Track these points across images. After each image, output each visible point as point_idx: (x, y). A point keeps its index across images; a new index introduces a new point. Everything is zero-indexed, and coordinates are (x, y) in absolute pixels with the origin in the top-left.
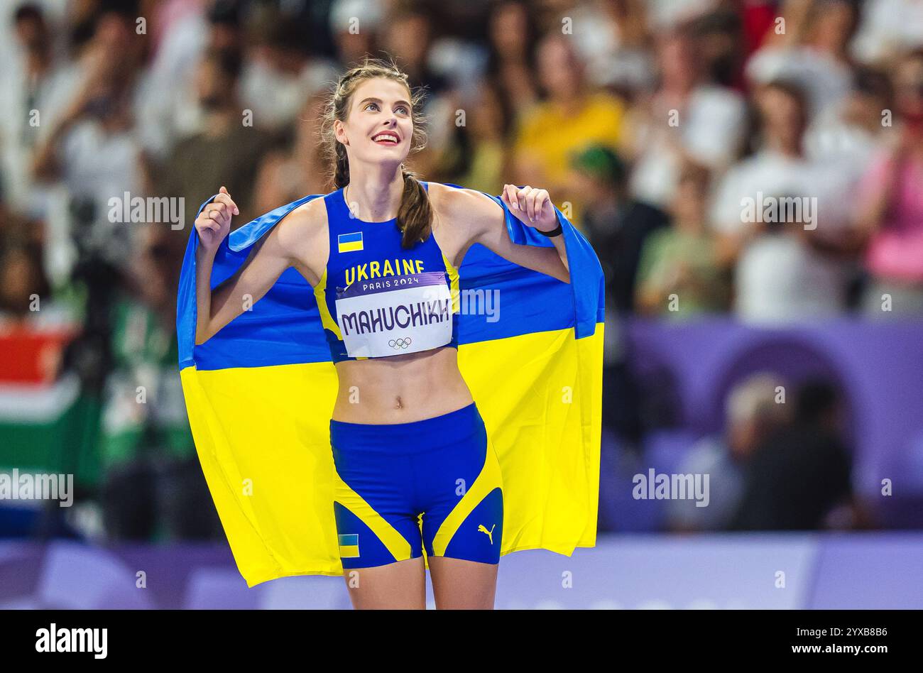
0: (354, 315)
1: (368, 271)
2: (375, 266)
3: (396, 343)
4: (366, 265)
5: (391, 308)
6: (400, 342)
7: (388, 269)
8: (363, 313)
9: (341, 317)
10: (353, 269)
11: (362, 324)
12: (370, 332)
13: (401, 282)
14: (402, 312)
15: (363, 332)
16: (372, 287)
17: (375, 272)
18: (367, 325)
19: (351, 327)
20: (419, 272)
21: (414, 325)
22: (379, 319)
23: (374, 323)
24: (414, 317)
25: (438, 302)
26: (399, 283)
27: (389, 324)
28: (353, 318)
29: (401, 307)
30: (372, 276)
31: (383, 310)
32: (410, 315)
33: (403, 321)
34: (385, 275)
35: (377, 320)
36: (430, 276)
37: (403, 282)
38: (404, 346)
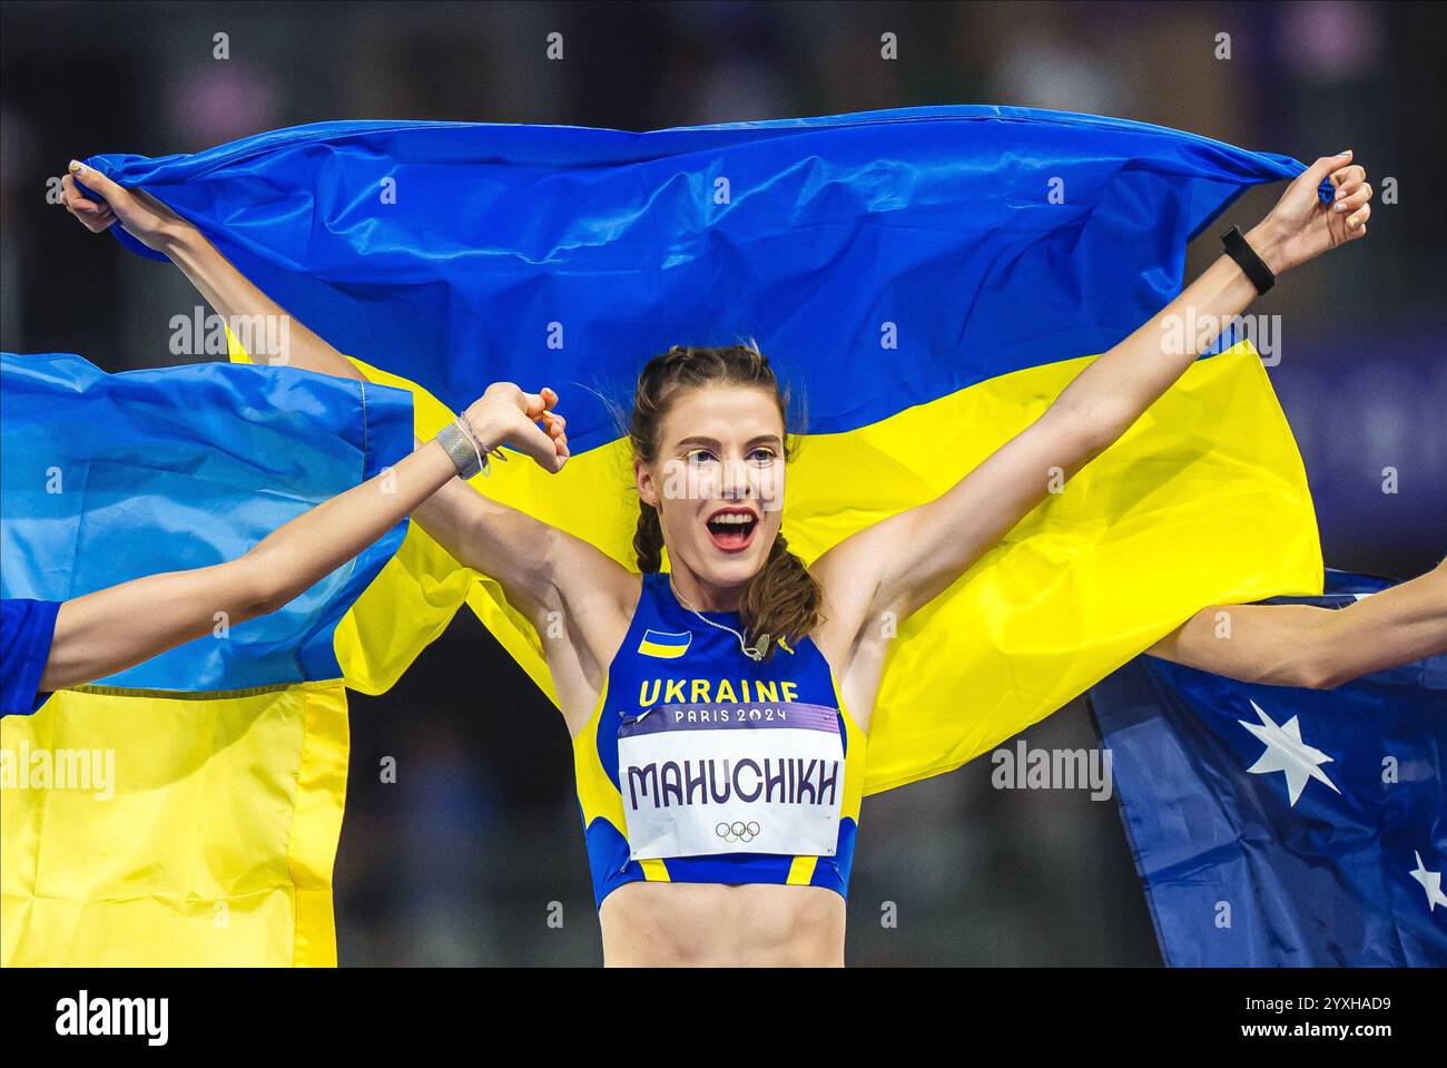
0: (652, 767)
1: (687, 691)
2: (701, 685)
3: (731, 829)
4: (683, 682)
5: (726, 762)
6: (738, 828)
7: (726, 692)
8: (671, 765)
9: (626, 771)
11: (667, 788)
12: (680, 803)
13: (751, 715)
14: (747, 771)
15: (667, 804)
16: (692, 717)
17: (699, 695)
18: (677, 790)
19: (645, 793)
20: (788, 699)
21: (769, 800)
22: (701, 780)
23: (691, 786)
24: (770, 784)
25: (818, 765)
26: (747, 716)
27: (721, 792)
28: (650, 774)
29: (747, 762)
30: (695, 700)
31: (712, 762)
32: (763, 779)
33: (748, 790)
34: (719, 700)
35: (697, 782)
36: (808, 709)
37: (755, 714)
38: (746, 836)
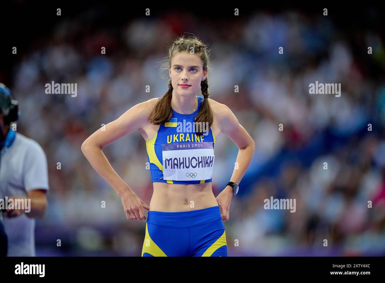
0: (171, 159)
2: (182, 136)
3: (190, 175)
4: (178, 135)
5: (189, 158)
6: (191, 175)
7: (188, 138)
8: (176, 159)
9: (165, 159)
10: (171, 136)
11: (174, 164)
12: (178, 168)
13: (195, 145)
14: (194, 160)
15: (174, 168)
16: (181, 146)
17: (182, 139)
18: (177, 165)
19: (169, 165)
20: (202, 141)
21: (199, 167)
22: (183, 163)
23: (180, 164)
24: (199, 163)
25: (210, 157)
26: (194, 146)
27: (187, 165)
28: (171, 161)
29: (194, 158)
30: (181, 141)
31: (185, 158)
32: (197, 162)
33: (194, 165)
34: (186, 141)
35: (182, 163)
36: (207, 143)
37: (196, 146)
38: (193, 177)
